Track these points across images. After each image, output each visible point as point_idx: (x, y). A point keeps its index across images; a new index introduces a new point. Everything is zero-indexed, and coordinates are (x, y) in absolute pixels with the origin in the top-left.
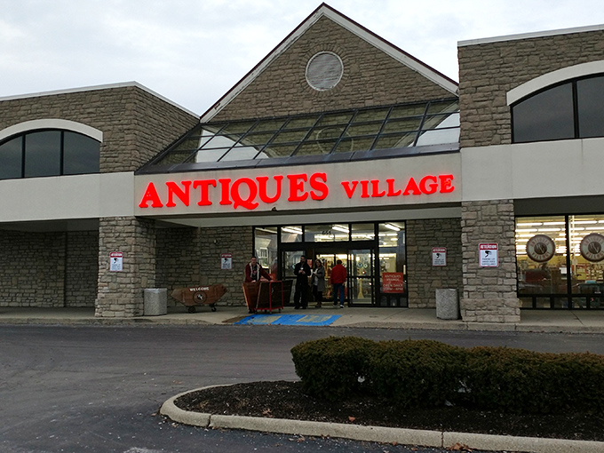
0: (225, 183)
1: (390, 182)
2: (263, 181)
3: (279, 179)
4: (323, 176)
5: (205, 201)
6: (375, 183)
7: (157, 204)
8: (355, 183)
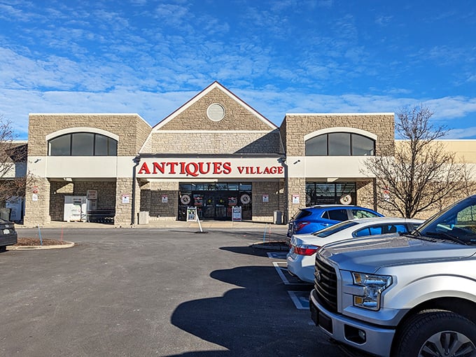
0: (182, 164)
1: (258, 168)
2: (201, 164)
3: (208, 164)
4: (229, 164)
5: (172, 172)
6: (252, 168)
7: (148, 172)
8: (243, 168)
